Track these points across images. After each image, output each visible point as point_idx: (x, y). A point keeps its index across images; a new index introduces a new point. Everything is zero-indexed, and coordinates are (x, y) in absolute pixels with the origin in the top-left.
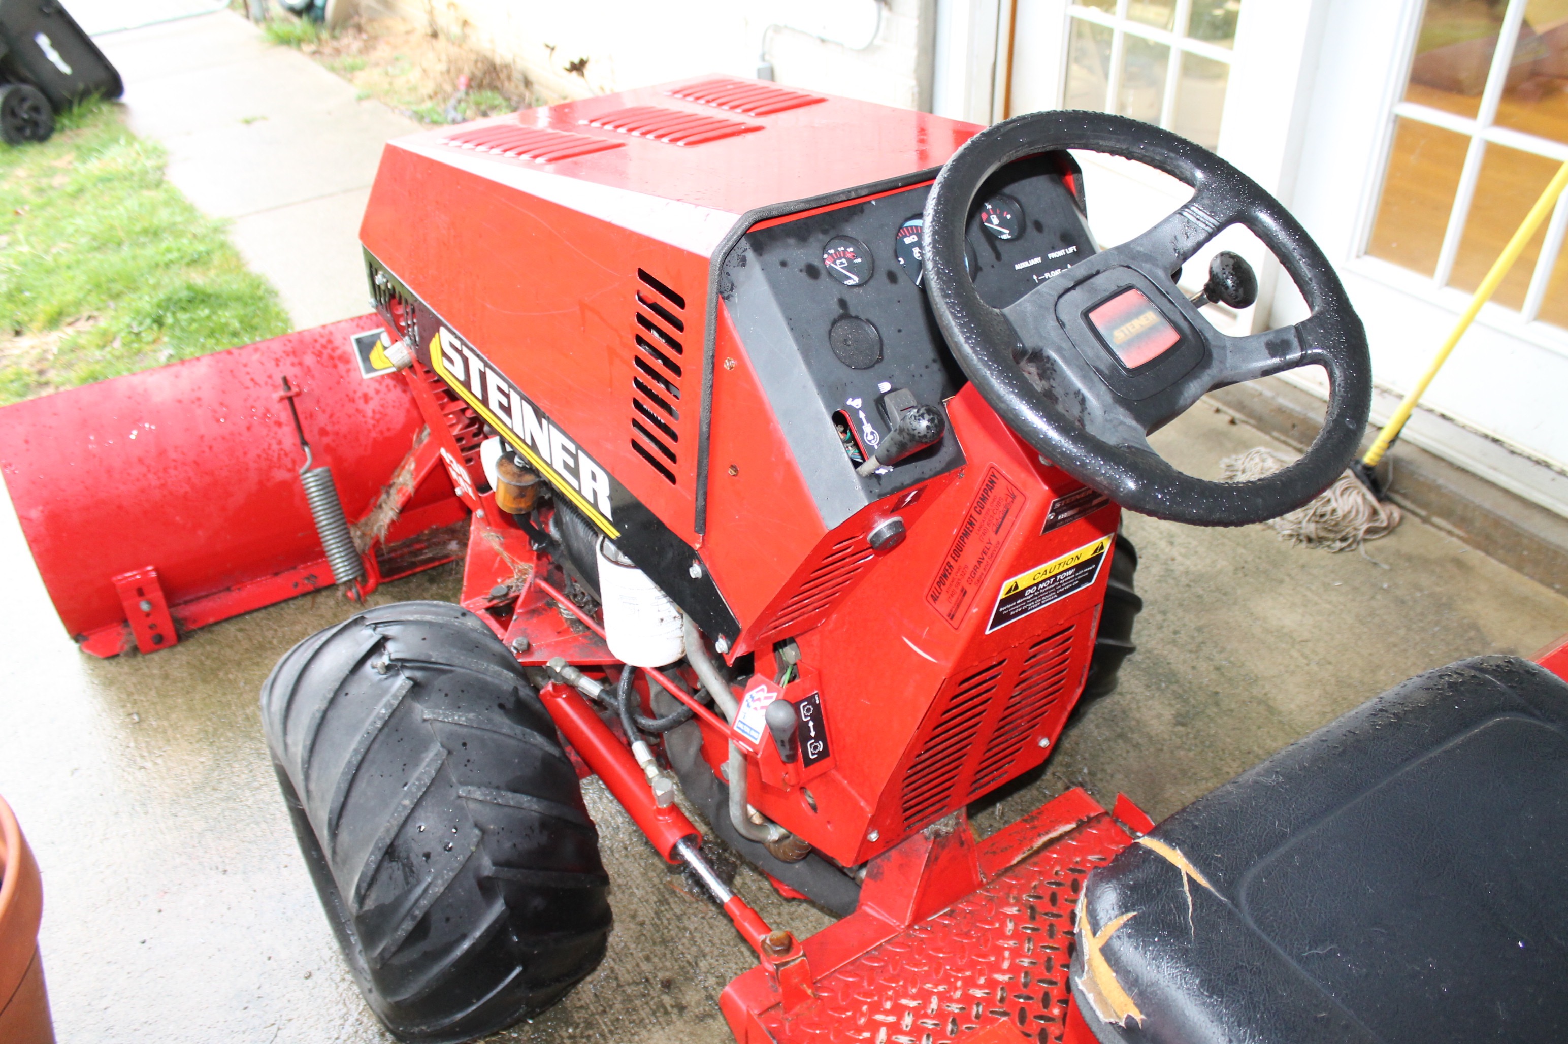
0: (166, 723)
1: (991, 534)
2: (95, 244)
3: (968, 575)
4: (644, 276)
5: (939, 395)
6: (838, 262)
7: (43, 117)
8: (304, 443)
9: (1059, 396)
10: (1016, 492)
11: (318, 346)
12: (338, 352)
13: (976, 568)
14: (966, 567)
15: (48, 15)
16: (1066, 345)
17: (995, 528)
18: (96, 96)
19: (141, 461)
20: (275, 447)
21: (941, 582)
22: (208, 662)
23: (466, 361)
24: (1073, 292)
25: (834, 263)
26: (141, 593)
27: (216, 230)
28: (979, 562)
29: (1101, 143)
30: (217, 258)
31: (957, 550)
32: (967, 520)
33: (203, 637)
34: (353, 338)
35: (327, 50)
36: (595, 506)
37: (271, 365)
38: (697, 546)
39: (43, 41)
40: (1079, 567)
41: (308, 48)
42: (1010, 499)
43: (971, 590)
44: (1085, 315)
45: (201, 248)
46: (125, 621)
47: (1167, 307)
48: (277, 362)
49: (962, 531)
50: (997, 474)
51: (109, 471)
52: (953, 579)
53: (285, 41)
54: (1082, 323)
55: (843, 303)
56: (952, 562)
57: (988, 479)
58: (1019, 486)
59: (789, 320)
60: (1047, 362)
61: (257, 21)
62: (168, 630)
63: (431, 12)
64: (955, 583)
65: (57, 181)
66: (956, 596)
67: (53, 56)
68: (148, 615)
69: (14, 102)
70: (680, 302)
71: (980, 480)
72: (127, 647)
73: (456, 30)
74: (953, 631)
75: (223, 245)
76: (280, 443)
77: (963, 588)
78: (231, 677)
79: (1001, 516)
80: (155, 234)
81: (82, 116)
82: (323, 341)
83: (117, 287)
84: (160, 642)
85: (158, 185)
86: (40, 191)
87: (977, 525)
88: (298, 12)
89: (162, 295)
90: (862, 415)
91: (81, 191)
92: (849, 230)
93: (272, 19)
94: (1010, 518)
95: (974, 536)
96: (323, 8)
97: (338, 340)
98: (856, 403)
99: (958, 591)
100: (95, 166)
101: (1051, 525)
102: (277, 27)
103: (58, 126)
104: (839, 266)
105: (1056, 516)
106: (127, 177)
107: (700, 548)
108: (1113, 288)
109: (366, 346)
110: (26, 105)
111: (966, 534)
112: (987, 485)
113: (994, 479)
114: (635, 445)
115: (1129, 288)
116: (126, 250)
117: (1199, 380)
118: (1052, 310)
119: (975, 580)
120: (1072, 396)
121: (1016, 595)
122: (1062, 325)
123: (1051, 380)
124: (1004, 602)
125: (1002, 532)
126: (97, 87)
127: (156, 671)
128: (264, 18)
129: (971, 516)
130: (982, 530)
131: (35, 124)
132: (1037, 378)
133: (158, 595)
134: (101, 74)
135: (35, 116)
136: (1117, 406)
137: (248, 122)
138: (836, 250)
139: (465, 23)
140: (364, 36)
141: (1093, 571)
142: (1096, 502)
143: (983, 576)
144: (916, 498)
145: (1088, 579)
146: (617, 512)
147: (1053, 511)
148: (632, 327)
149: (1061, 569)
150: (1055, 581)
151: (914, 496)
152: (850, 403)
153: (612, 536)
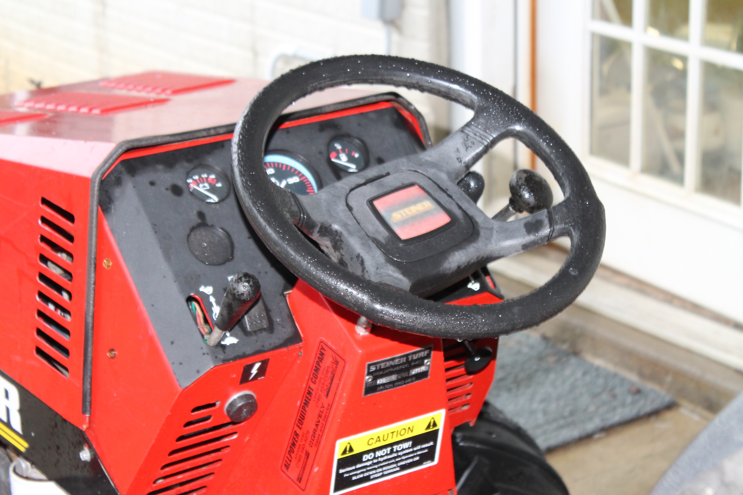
1: (323, 398)
3: (309, 439)
4: (45, 201)
5: (281, 289)
6: (201, 185)
9: (347, 262)
10: (338, 359)
13: (314, 432)
14: (308, 432)
16: (351, 222)
17: (326, 393)
21: (291, 451)
24: (364, 187)
25: (198, 185)
28: (317, 425)
29: (395, 78)
31: (301, 419)
32: (307, 391)
36: (8, 425)
38: (85, 427)
40: (416, 440)
42: (335, 366)
43: (312, 451)
44: (371, 202)
47: (443, 198)
49: (304, 401)
50: (325, 347)
52: (300, 445)
54: (367, 209)
55: (201, 215)
56: (298, 431)
57: (319, 352)
58: (340, 352)
59: (154, 225)
60: (336, 235)
64: (301, 449)
66: (302, 461)
70: (70, 217)
71: (314, 355)
74: (301, 492)
77: (307, 452)
79: (330, 381)
87: (314, 393)
90: (212, 299)
92: (210, 160)
94: (336, 381)
95: (312, 403)
98: (208, 290)
99: (303, 455)
101: (372, 388)
104: (203, 188)
105: (375, 379)
107: (88, 428)
108: (399, 184)
111: (306, 403)
112: (319, 358)
113: (323, 351)
114: (39, 351)
115: (412, 185)
117: (464, 250)
118: (343, 199)
119: (315, 442)
120: (355, 259)
121: (351, 459)
122: (350, 209)
123: (341, 250)
124: (342, 463)
125: (331, 395)
129: (309, 387)
130: (317, 398)
132: (333, 250)
136: (388, 265)
138: (200, 177)
141: (432, 449)
142: (414, 372)
143: (321, 436)
144: (262, 371)
145: (430, 456)
146: (24, 423)
147: (369, 373)
148: (37, 247)
149: (395, 440)
150: (392, 452)
151: (259, 369)
152: (202, 289)
153: (22, 449)
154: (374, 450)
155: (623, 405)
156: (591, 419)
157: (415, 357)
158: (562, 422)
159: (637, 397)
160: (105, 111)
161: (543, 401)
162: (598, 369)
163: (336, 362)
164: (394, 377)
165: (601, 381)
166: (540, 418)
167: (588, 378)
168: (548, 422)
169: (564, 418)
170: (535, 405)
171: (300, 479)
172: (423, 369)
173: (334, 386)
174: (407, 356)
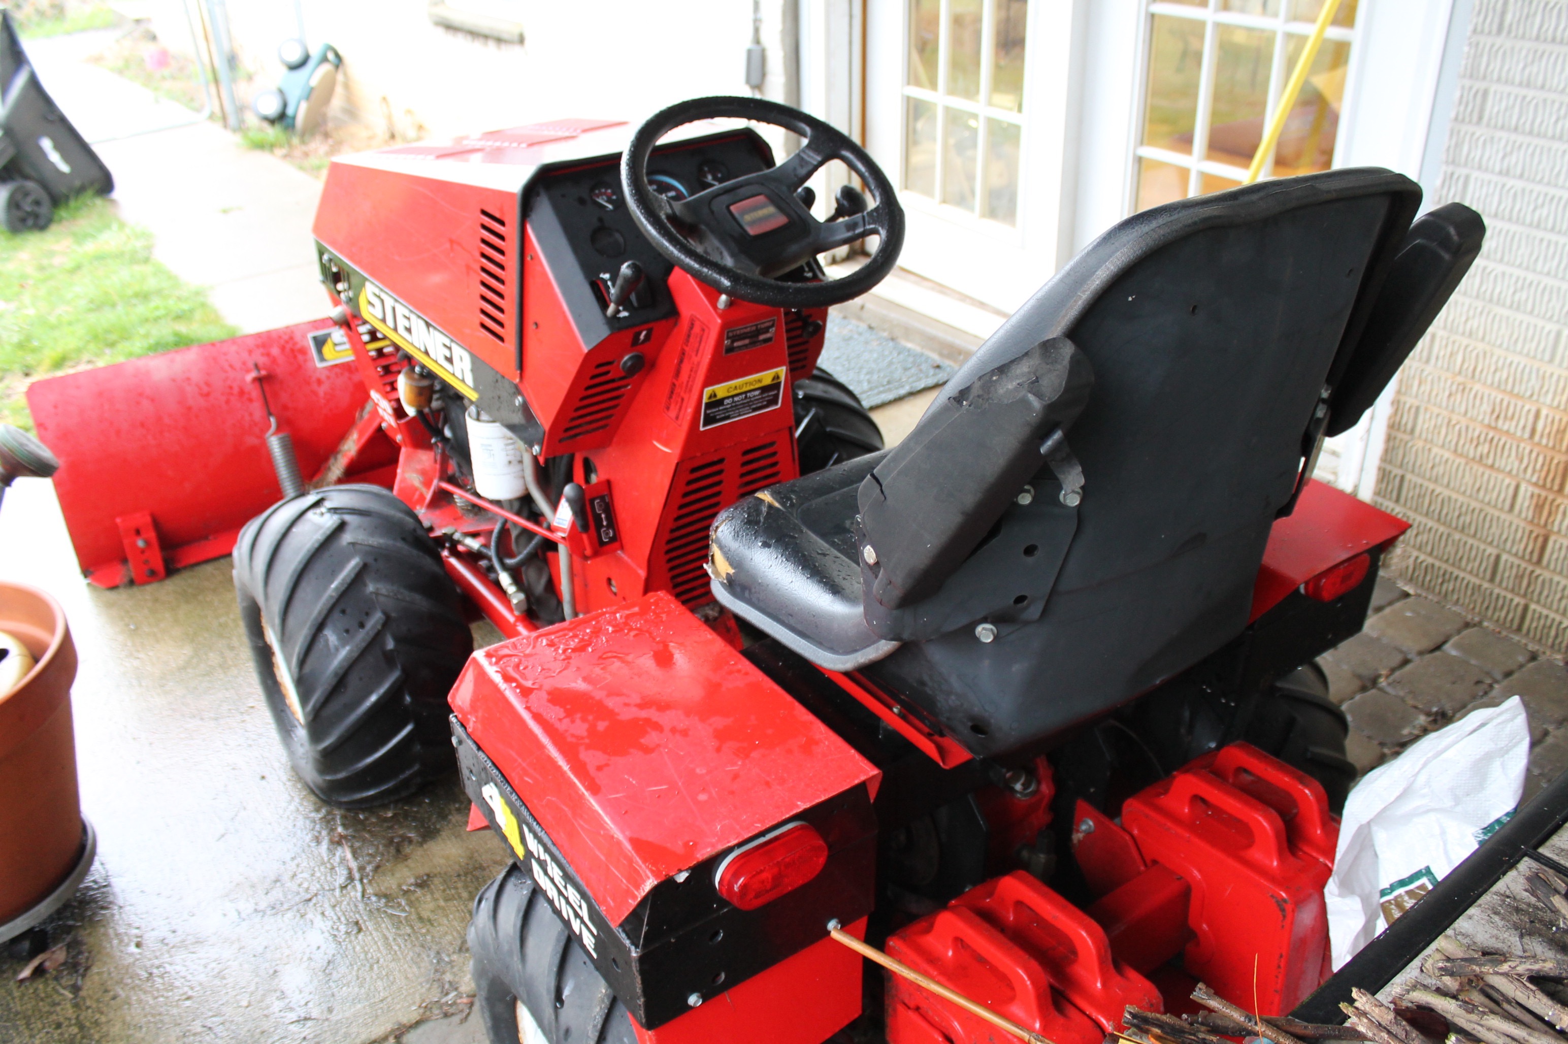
0: (155, 630)
1: (694, 357)
2: (92, 306)
3: (684, 388)
4: (484, 213)
6: (601, 198)
7: (44, 210)
8: (270, 414)
10: (705, 328)
11: (282, 342)
12: (298, 346)
13: (688, 382)
14: (683, 383)
15: (52, 122)
17: (695, 353)
18: (90, 192)
19: (142, 425)
20: (247, 418)
21: (670, 396)
22: (190, 590)
23: (382, 301)
24: (723, 196)
25: (599, 198)
26: (138, 532)
27: (197, 294)
28: (689, 377)
30: (198, 315)
31: (677, 373)
32: (681, 352)
33: (186, 574)
34: (310, 336)
35: (297, 153)
36: (463, 381)
37: (245, 355)
38: (517, 381)
39: (46, 144)
40: (764, 389)
41: (280, 152)
42: (701, 333)
43: (686, 397)
44: (727, 207)
45: (185, 306)
46: (124, 560)
48: (250, 352)
49: (679, 360)
50: (695, 319)
51: (118, 432)
52: (677, 392)
53: (260, 146)
54: (726, 214)
55: (600, 220)
56: (675, 381)
57: (690, 324)
59: (564, 227)
61: (235, 130)
62: (159, 566)
63: (389, 118)
64: (677, 395)
65: (57, 261)
66: (678, 404)
67: (55, 157)
68: (143, 551)
69: (19, 197)
70: (502, 224)
71: (686, 326)
72: (126, 580)
73: (412, 133)
74: (678, 428)
75: (203, 305)
76: (251, 414)
77: (682, 398)
78: (208, 599)
79: (698, 343)
80: (144, 297)
81: (78, 209)
82: (286, 337)
83: (113, 337)
84: (153, 576)
85: (146, 260)
86: (42, 268)
87: (687, 353)
88: (272, 121)
89: (152, 341)
90: (609, 284)
91: (78, 268)
92: (607, 178)
93: (248, 129)
94: (703, 344)
95: (686, 361)
96: (294, 118)
97: (298, 337)
98: (606, 277)
99: (680, 400)
100: (90, 247)
101: (730, 349)
102: (252, 134)
103: (56, 218)
104: (602, 200)
105: (733, 342)
106: (119, 255)
107: (520, 382)
108: (748, 193)
109: (320, 343)
110: (30, 199)
111: (681, 361)
112: (691, 327)
113: (693, 322)
114: (483, 326)
115: (758, 194)
116: (120, 309)
119: (688, 391)
121: (715, 403)
122: (713, 212)
123: (705, 244)
124: (709, 406)
125: (699, 355)
126: (92, 183)
127: (148, 597)
128: (240, 128)
130: (689, 356)
131: (36, 216)
132: (698, 244)
133: (152, 535)
134: (95, 173)
135: (36, 209)
137: (225, 212)
138: (600, 192)
139: (420, 128)
140: (330, 141)
141: (777, 396)
142: (762, 337)
143: (692, 386)
144: (647, 337)
145: (774, 401)
146: (475, 380)
147: (728, 338)
148: (479, 248)
149: (748, 388)
150: (746, 397)
151: (646, 336)
152: (602, 276)
153: (474, 399)
154: (733, 397)
155: (927, 377)
156: (903, 387)
157: (763, 326)
158: (881, 389)
159: (937, 371)
160: (531, 145)
161: (868, 373)
162: (909, 350)
163: (703, 330)
164: (747, 341)
165: (911, 359)
166: (865, 386)
167: (901, 356)
168: (871, 389)
169: (883, 386)
170: (862, 377)
171: (677, 418)
172: (768, 335)
173: (702, 347)
174: (756, 325)
